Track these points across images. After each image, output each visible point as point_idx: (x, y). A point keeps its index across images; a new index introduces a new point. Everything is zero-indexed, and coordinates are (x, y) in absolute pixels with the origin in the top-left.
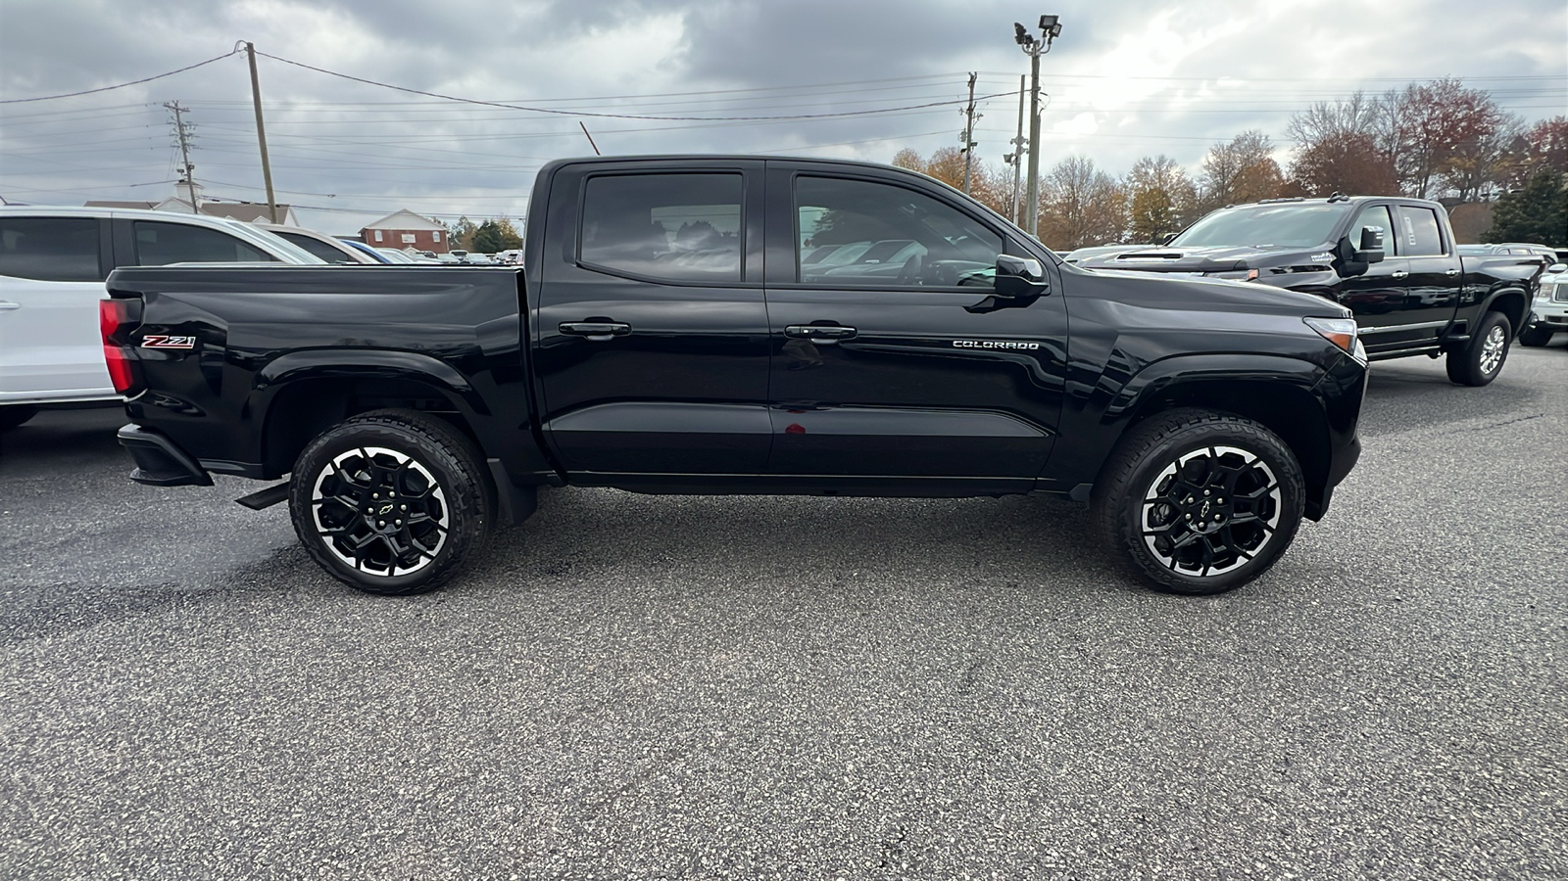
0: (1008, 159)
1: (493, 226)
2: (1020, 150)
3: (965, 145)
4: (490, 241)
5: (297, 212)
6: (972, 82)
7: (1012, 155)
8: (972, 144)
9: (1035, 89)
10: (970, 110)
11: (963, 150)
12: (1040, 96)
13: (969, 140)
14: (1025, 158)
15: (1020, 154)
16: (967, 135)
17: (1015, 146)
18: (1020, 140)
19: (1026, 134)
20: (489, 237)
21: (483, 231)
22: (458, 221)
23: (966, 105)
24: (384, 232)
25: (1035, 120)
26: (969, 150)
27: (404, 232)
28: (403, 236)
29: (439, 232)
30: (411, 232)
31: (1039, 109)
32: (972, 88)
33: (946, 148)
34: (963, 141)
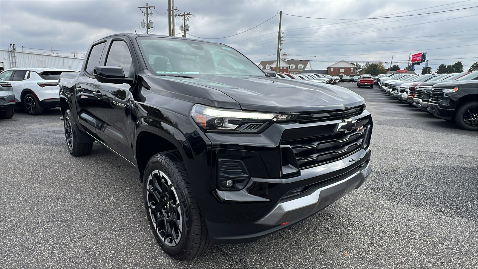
1: (375, 65)
4: (372, 71)
5: (311, 62)
20: (372, 70)
21: (371, 67)
22: (365, 64)
24: (334, 68)
27: (341, 68)
28: (340, 70)
29: (353, 68)
30: (343, 68)
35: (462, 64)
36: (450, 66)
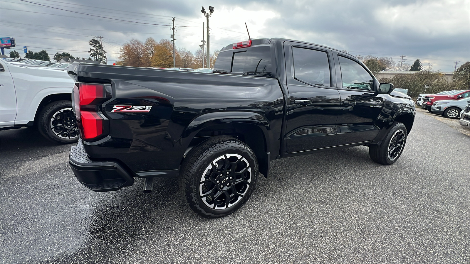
0: (200, 46)
2: (204, 44)
3: (172, 39)
6: (174, 20)
7: (202, 45)
8: (174, 39)
9: (208, 27)
10: (173, 29)
11: (172, 41)
12: (209, 29)
13: (174, 38)
14: (205, 47)
15: (204, 45)
16: (173, 36)
17: (202, 43)
18: (203, 41)
19: (206, 40)
23: (172, 27)
25: (208, 36)
26: (174, 41)
31: (209, 33)
32: (174, 22)
33: (164, 39)
34: (172, 38)
35: (47, 53)
36: (37, 53)
